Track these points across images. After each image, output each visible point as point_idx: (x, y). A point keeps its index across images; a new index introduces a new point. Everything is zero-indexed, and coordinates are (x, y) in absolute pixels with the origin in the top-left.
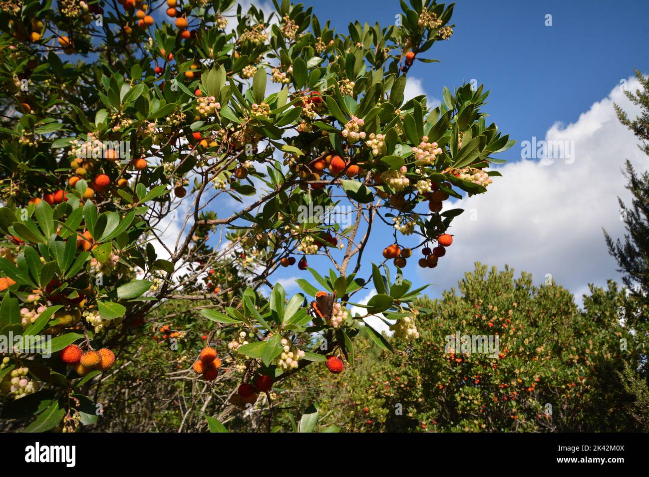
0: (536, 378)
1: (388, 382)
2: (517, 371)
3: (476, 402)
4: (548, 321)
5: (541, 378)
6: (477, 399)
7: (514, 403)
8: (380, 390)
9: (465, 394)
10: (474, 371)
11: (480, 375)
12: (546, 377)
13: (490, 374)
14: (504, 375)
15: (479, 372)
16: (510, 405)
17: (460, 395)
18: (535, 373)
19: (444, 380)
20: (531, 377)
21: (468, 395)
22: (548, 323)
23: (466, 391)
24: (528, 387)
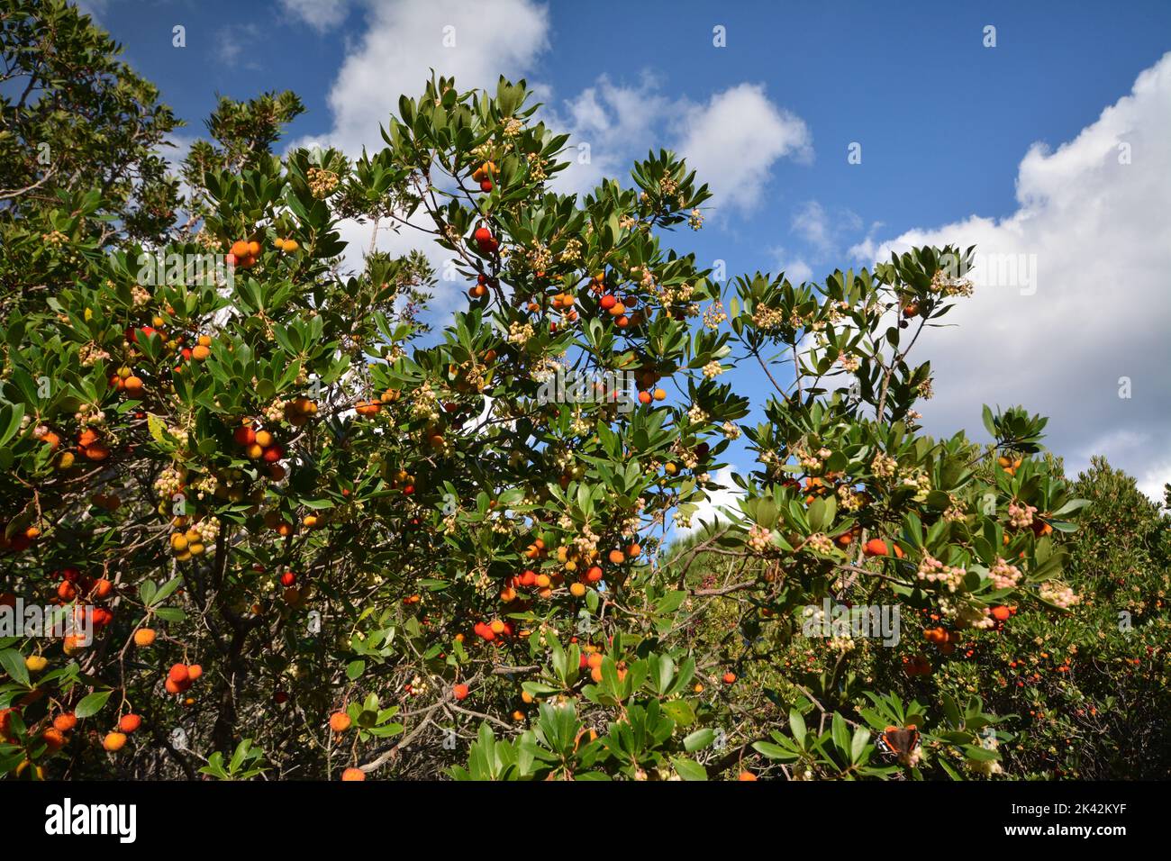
0: (1072, 649)
1: (812, 651)
2: (1039, 641)
3: (969, 688)
4: (1092, 539)
5: (1080, 649)
6: (972, 684)
7: (1035, 692)
8: (799, 663)
9: (951, 674)
10: (964, 636)
11: (975, 642)
12: (1089, 646)
13: (992, 641)
14: (1017, 646)
15: (972, 638)
16: (1028, 695)
17: (942, 676)
18: (1069, 642)
19: (910, 648)
20: (1063, 649)
21: (956, 677)
22: (1092, 543)
23: (951, 669)
24: (1059, 666)
